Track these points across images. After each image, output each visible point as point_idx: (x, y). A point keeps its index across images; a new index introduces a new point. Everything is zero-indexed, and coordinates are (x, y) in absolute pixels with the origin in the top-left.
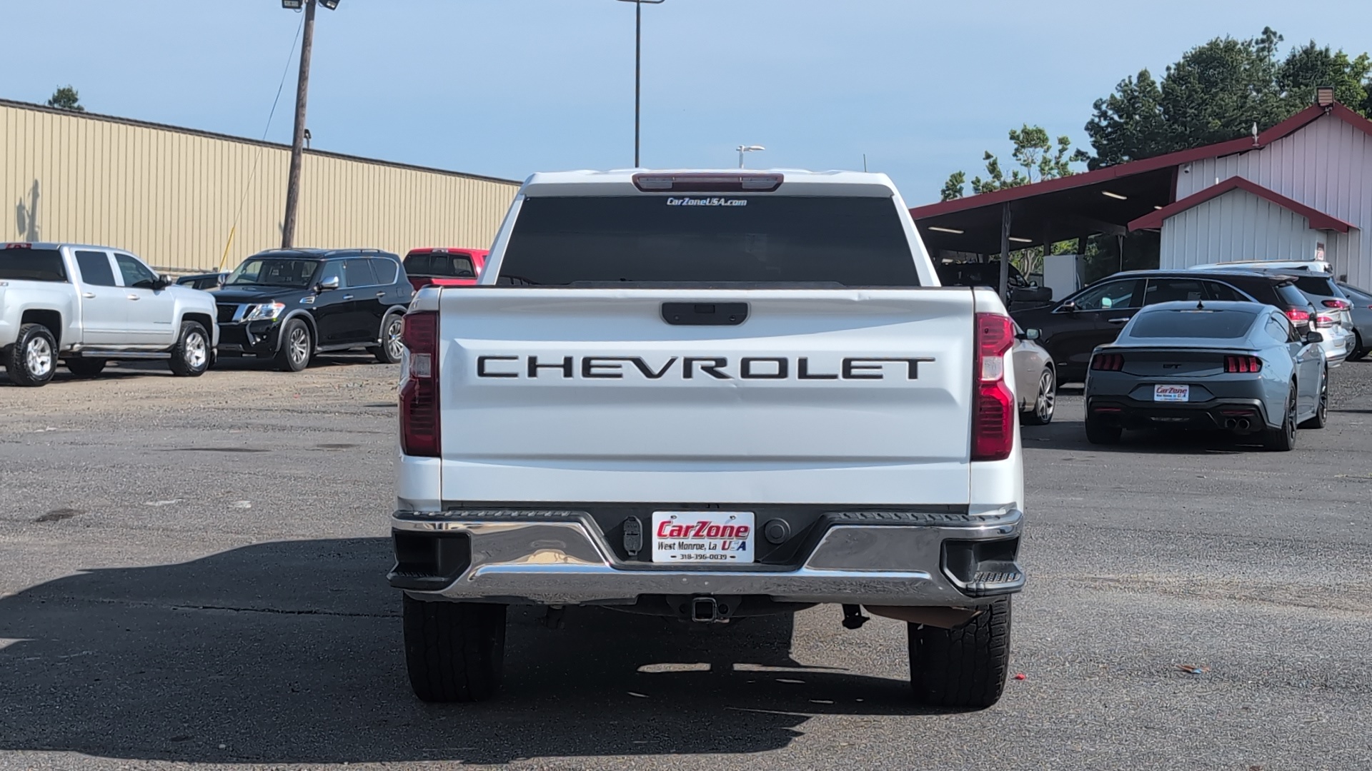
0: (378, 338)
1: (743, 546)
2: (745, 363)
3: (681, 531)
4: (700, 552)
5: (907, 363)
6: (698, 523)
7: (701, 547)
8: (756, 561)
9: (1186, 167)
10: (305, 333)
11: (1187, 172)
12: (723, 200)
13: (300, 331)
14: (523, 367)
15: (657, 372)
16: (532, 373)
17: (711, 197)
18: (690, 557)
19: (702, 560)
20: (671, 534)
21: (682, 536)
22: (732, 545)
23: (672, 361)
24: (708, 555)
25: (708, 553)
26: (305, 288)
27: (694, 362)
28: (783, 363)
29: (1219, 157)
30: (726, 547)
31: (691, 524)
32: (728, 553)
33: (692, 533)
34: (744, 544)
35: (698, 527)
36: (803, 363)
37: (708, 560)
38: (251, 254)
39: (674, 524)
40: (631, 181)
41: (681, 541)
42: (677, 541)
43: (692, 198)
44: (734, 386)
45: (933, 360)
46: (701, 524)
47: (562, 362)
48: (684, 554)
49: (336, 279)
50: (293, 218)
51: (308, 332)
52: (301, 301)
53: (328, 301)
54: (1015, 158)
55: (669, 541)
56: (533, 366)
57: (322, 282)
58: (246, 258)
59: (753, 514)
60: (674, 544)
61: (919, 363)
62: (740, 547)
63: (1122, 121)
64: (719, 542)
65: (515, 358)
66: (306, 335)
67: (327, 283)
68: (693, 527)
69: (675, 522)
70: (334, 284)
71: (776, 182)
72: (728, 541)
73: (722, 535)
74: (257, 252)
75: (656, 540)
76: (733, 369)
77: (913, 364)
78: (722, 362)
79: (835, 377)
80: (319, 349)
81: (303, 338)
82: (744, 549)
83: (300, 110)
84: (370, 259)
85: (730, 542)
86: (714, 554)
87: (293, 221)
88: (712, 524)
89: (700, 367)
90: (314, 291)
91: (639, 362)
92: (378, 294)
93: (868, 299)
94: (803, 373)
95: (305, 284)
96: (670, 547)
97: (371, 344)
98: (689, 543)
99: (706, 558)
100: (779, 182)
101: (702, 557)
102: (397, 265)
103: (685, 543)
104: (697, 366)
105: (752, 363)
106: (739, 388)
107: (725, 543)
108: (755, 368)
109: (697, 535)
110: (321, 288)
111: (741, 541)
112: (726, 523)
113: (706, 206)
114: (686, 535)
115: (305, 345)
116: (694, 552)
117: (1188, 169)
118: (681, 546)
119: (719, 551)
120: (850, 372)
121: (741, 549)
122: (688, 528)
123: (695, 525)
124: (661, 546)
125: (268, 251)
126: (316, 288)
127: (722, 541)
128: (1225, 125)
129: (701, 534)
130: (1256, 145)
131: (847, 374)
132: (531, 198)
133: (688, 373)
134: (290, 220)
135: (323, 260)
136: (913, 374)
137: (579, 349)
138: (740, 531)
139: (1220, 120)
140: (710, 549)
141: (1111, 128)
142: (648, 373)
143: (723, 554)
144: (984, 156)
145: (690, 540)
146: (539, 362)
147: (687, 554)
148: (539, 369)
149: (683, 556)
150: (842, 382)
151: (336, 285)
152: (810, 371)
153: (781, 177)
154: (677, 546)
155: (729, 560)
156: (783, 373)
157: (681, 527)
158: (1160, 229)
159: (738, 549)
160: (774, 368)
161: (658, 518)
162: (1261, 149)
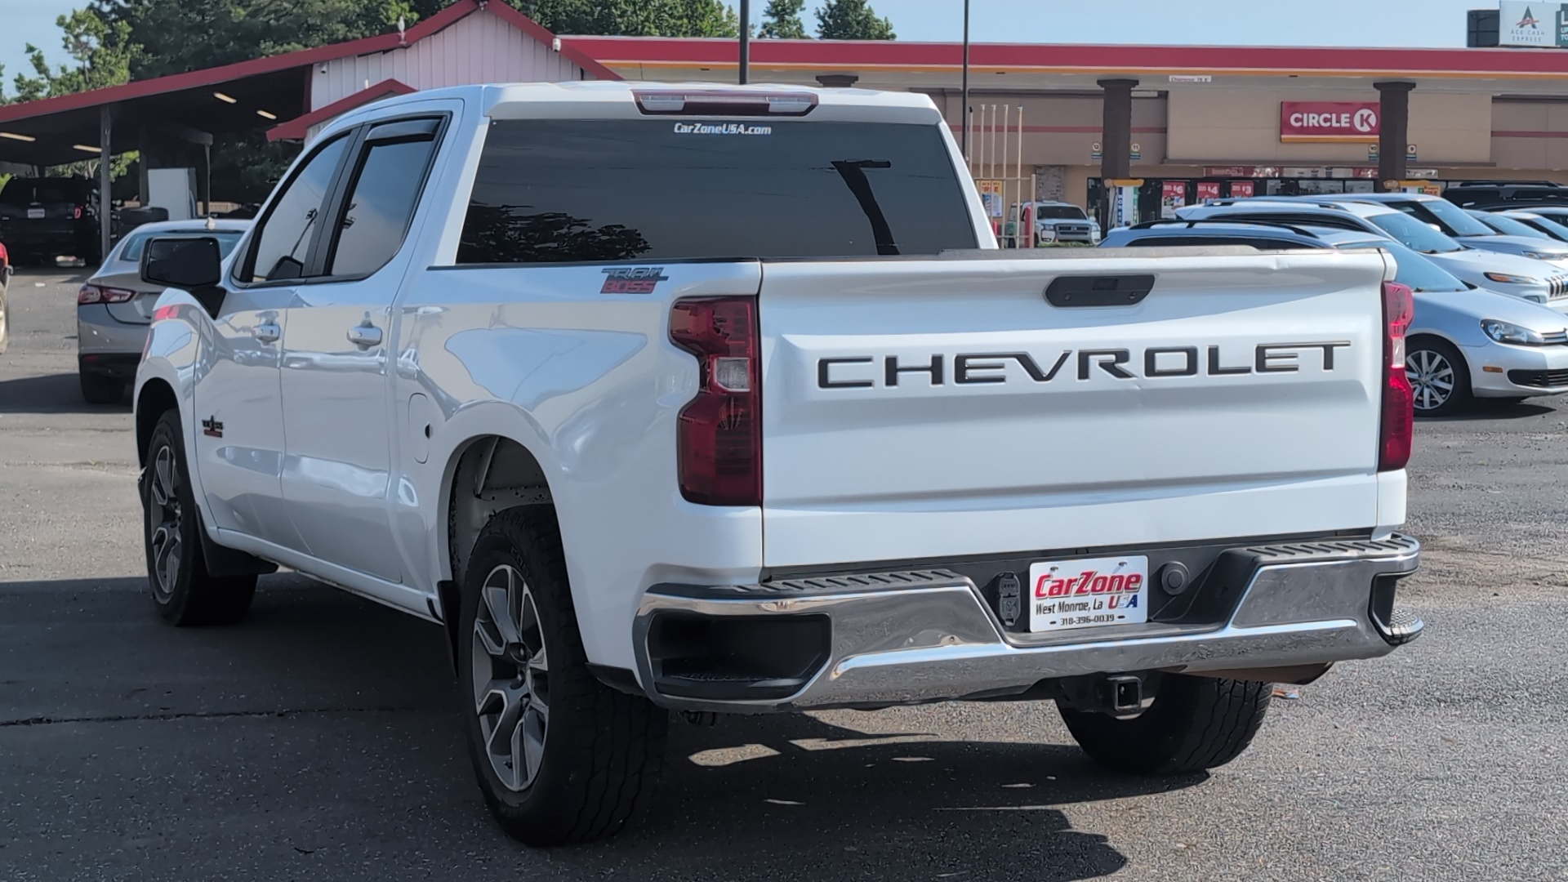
1: (1134, 602)
2: (1150, 355)
3: (1062, 587)
4: (1083, 614)
5: (1322, 349)
6: (1083, 574)
7: (1084, 606)
8: (1149, 622)
9: (321, 66)
11: (323, 72)
12: (742, 126)
14: (878, 372)
15: (1046, 371)
16: (891, 380)
18: (1071, 621)
19: (1086, 625)
20: (1051, 593)
21: (1062, 595)
22: (1121, 601)
23: (1065, 357)
24: (1092, 618)
25: (1092, 614)
27: (1091, 357)
28: (1192, 354)
29: (359, 56)
30: (1114, 604)
31: (1073, 578)
32: (1116, 612)
33: (1075, 588)
34: (1135, 597)
35: (1082, 580)
36: (1214, 353)
37: (1092, 624)
39: (1054, 579)
40: (632, 100)
41: (1062, 600)
42: (1056, 601)
43: (704, 123)
44: (1138, 388)
45: (1348, 344)
46: (1085, 576)
47: (929, 363)
48: (1065, 618)
55: (1048, 602)
56: (892, 370)
59: (1146, 558)
60: (1054, 606)
61: (1335, 348)
62: (1131, 603)
64: (1105, 598)
65: (868, 360)
68: (1076, 580)
69: (1056, 576)
71: (809, 104)
72: (1116, 596)
73: (1110, 589)
75: (1034, 602)
76: (1136, 365)
77: (1328, 349)
78: (1123, 356)
79: (1248, 370)
82: (1135, 605)
85: (1119, 597)
86: (1099, 615)
88: (1097, 576)
89: (1097, 363)
91: (1025, 360)
93: (1287, 267)
94: (1214, 369)
96: (1050, 610)
98: (1070, 603)
99: (1090, 621)
100: (815, 103)
101: (1086, 620)
103: (1066, 603)
104: (1094, 361)
105: (1157, 355)
106: (1142, 390)
107: (1112, 598)
108: (1162, 362)
109: (1080, 591)
111: (1131, 595)
112: (1116, 571)
113: (722, 134)
114: (1067, 592)
116: (1075, 615)
117: (324, 69)
118: (1062, 607)
119: (1105, 611)
120: (1264, 363)
121: (1132, 605)
122: (1070, 581)
123: (1079, 577)
124: (1039, 609)
127: (1109, 596)
129: (1084, 589)
130: (403, 43)
131: (1261, 367)
132: (497, 121)
133: (1084, 373)
136: (1328, 364)
137: (951, 343)
138: (1131, 582)
140: (1094, 608)
142: (1036, 374)
143: (1109, 614)
145: (1072, 599)
146: (901, 364)
147: (1068, 618)
148: (900, 374)
149: (1064, 621)
150: (1256, 378)
152: (1222, 364)
153: (816, 98)
154: (1056, 608)
155: (1116, 621)
156: (1192, 369)
157: (1061, 582)
158: (303, 139)
159: (1127, 606)
160: (1180, 361)
161: (1037, 570)
162: (406, 47)
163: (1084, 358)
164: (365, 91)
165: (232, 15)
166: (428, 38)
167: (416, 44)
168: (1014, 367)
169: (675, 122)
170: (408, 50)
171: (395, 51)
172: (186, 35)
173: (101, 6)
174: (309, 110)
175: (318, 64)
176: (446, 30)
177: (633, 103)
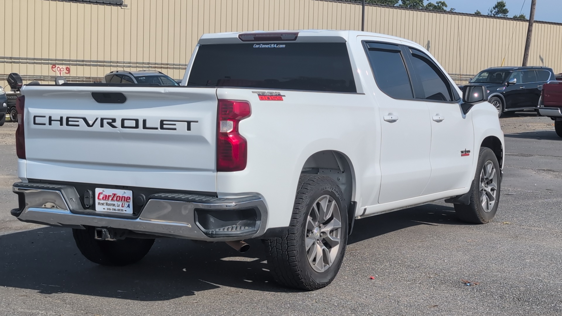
0: (538, 105)
1: (129, 206)
2: (123, 120)
3: (106, 197)
4: (114, 207)
5: (186, 123)
6: (113, 194)
7: (114, 205)
8: (133, 213)
10: (499, 103)
12: (276, 45)
13: (496, 102)
14: (46, 120)
15: (91, 124)
16: (50, 124)
17: (271, 44)
18: (110, 209)
19: (115, 211)
20: (103, 199)
21: (107, 200)
22: (125, 205)
23: (97, 119)
24: (117, 209)
25: (117, 208)
26: (501, 84)
27: (104, 120)
28: (137, 121)
30: (123, 206)
31: (110, 195)
32: (124, 209)
33: (111, 198)
34: (129, 204)
35: (113, 196)
36: (144, 121)
38: (482, 69)
39: (104, 194)
40: (238, 37)
41: (107, 202)
42: (105, 202)
43: (263, 44)
44: (119, 132)
45: (197, 122)
46: (113, 195)
47: (59, 119)
48: (108, 208)
49: (515, 80)
51: (501, 102)
52: (498, 90)
53: (510, 89)
55: (102, 202)
56: (50, 120)
57: (509, 81)
58: (480, 71)
59: (131, 191)
60: (104, 203)
61: (191, 123)
62: (128, 206)
64: (120, 203)
65: (45, 117)
66: (500, 104)
67: (511, 82)
68: (111, 196)
69: (104, 193)
70: (515, 81)
71: (295, 36)
72: (124, 203)
73: (121, 200)
74: (486, 68)
75: (97, 201)
76: (118, 124)
77: (189, 123)
78: (114, 120)
79: (157, 129)
80: (506, 110)
81: (498, 105)
82: (129, 208)
84: (536, 71)
85: (124, 204)
88: (117, 195)
89: (106, 122)
90: (505, 85)
91: (85, 120)
92: (538, 86)
93: (168, 92)
94: (145, 127)
95: (501, 82)
96: (103, 204)
97: (534, 108)
98: (109, 203)
99: (116, 210)
101: (115, 210)
102: (550, 73)
103: (108, 203)
104: (105, 121)
105: (125, 121)
106: (121, 133)
107: (122, 204)
108: (127, 124)
109: (112, 199)
110: (508, 83)
111: (128, 204)
112: (123, 194)
113: (269, 48)
114: (108, 199)
115: (499, 108)
116: (111, 207)
118: (107, 204)
119: (120, 208)
120: (163, 126)
121: (128, 207)
122: (109, 196)
123: (112, 195)
124: (99, 204)
125: (491, 68)
126: (506, 83)
127: (122, 203)
129: (114, 199)
131: (162, 128)
133: (102, 126)
135: (511, 71)
136: (189, 128)
138: (127, 199)
140: (117, 206)
142: (88, 125)
143: (122, 209)
145: (110, 202)
146: (52, 119)
148: (52, 122)
150: (160, 131)
151: (515, 82)
152: (148, 125)
153: (297, 34)
154: (105, 204)
155: (124, 212)
156: (137, 127)
157: (106, 196)
159: (127, 207)
160: (133, 124)
161: (98, 190)
163: (102, 120)
168: (82, 122)
169: (255, 44)
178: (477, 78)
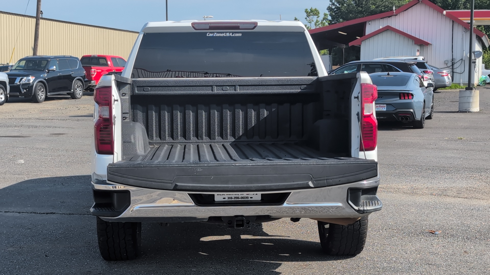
0: (71, 89)
4: (237, 196)
8: (262, 199)
10: (43, 88)
11: (369, 24)
13: (41, 87)
17: (226, 32)
18: (232, 198)
19: (237, 200)
24: (240, 197)
26: (42, 71)
29: (381, 18)
32: (249, 196)
37: (240, 199)
38: (21, 58)
40: (191, 25)
49: (55, 67)
50: (37, 44)
51: (44, 88)
52: (41, 76)
53: (52, 75)
54: (306, 20)
57: (49, 68)
58: (19, 59)
63: (340, 6)
66: (44, 89)
67: (51, 69)
70: (54, 69)
71: (254, 26)
74: (23, 57)
80: (49, 94)
81: (42, 90)
83: (39, 3)
84: (68, 59)
86: (243, 197)
87: (37, 45)
90: (46, 72)
92: (71, 73)
95: (43, 69)
97: (69, 92)
100: (256, 25)
101: (237, 198)
102: (78, 61)
110: (49, 71)
115: (43, 93)
116: (233, 196)
117: (370, 23)
119: (245, 195)
125: (28, 56)
126: (47, 71)
128: (377, 7)
130: (394, 14)
132: (146, 33)
134: (36, 45)
135: (49, 60)
139: (375, 5)
140: (241, 194)
141: (336, 9)
143: (247, 196)
144: (294, 19)
147: (230, 197)
151: (55, 69)
153: (257, 23)
155: (250, 199)
158: (360, 45)
159: (254, 194)
164: (380, 29)
165: (371, 8)
166: (403, 12)
167: (399, 14)
169: (207, 32)
170: (396, 16)
171: (392, 17)
172: (356, 14)
173: (332, 6)
174: (365, 35)
175: (368, 22)
176: (409, 10)
177: (191, 26)
178: (17, 66)
